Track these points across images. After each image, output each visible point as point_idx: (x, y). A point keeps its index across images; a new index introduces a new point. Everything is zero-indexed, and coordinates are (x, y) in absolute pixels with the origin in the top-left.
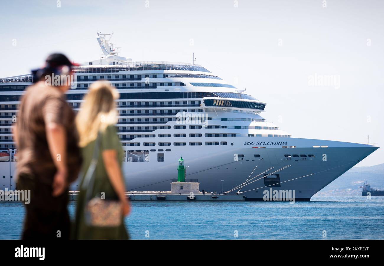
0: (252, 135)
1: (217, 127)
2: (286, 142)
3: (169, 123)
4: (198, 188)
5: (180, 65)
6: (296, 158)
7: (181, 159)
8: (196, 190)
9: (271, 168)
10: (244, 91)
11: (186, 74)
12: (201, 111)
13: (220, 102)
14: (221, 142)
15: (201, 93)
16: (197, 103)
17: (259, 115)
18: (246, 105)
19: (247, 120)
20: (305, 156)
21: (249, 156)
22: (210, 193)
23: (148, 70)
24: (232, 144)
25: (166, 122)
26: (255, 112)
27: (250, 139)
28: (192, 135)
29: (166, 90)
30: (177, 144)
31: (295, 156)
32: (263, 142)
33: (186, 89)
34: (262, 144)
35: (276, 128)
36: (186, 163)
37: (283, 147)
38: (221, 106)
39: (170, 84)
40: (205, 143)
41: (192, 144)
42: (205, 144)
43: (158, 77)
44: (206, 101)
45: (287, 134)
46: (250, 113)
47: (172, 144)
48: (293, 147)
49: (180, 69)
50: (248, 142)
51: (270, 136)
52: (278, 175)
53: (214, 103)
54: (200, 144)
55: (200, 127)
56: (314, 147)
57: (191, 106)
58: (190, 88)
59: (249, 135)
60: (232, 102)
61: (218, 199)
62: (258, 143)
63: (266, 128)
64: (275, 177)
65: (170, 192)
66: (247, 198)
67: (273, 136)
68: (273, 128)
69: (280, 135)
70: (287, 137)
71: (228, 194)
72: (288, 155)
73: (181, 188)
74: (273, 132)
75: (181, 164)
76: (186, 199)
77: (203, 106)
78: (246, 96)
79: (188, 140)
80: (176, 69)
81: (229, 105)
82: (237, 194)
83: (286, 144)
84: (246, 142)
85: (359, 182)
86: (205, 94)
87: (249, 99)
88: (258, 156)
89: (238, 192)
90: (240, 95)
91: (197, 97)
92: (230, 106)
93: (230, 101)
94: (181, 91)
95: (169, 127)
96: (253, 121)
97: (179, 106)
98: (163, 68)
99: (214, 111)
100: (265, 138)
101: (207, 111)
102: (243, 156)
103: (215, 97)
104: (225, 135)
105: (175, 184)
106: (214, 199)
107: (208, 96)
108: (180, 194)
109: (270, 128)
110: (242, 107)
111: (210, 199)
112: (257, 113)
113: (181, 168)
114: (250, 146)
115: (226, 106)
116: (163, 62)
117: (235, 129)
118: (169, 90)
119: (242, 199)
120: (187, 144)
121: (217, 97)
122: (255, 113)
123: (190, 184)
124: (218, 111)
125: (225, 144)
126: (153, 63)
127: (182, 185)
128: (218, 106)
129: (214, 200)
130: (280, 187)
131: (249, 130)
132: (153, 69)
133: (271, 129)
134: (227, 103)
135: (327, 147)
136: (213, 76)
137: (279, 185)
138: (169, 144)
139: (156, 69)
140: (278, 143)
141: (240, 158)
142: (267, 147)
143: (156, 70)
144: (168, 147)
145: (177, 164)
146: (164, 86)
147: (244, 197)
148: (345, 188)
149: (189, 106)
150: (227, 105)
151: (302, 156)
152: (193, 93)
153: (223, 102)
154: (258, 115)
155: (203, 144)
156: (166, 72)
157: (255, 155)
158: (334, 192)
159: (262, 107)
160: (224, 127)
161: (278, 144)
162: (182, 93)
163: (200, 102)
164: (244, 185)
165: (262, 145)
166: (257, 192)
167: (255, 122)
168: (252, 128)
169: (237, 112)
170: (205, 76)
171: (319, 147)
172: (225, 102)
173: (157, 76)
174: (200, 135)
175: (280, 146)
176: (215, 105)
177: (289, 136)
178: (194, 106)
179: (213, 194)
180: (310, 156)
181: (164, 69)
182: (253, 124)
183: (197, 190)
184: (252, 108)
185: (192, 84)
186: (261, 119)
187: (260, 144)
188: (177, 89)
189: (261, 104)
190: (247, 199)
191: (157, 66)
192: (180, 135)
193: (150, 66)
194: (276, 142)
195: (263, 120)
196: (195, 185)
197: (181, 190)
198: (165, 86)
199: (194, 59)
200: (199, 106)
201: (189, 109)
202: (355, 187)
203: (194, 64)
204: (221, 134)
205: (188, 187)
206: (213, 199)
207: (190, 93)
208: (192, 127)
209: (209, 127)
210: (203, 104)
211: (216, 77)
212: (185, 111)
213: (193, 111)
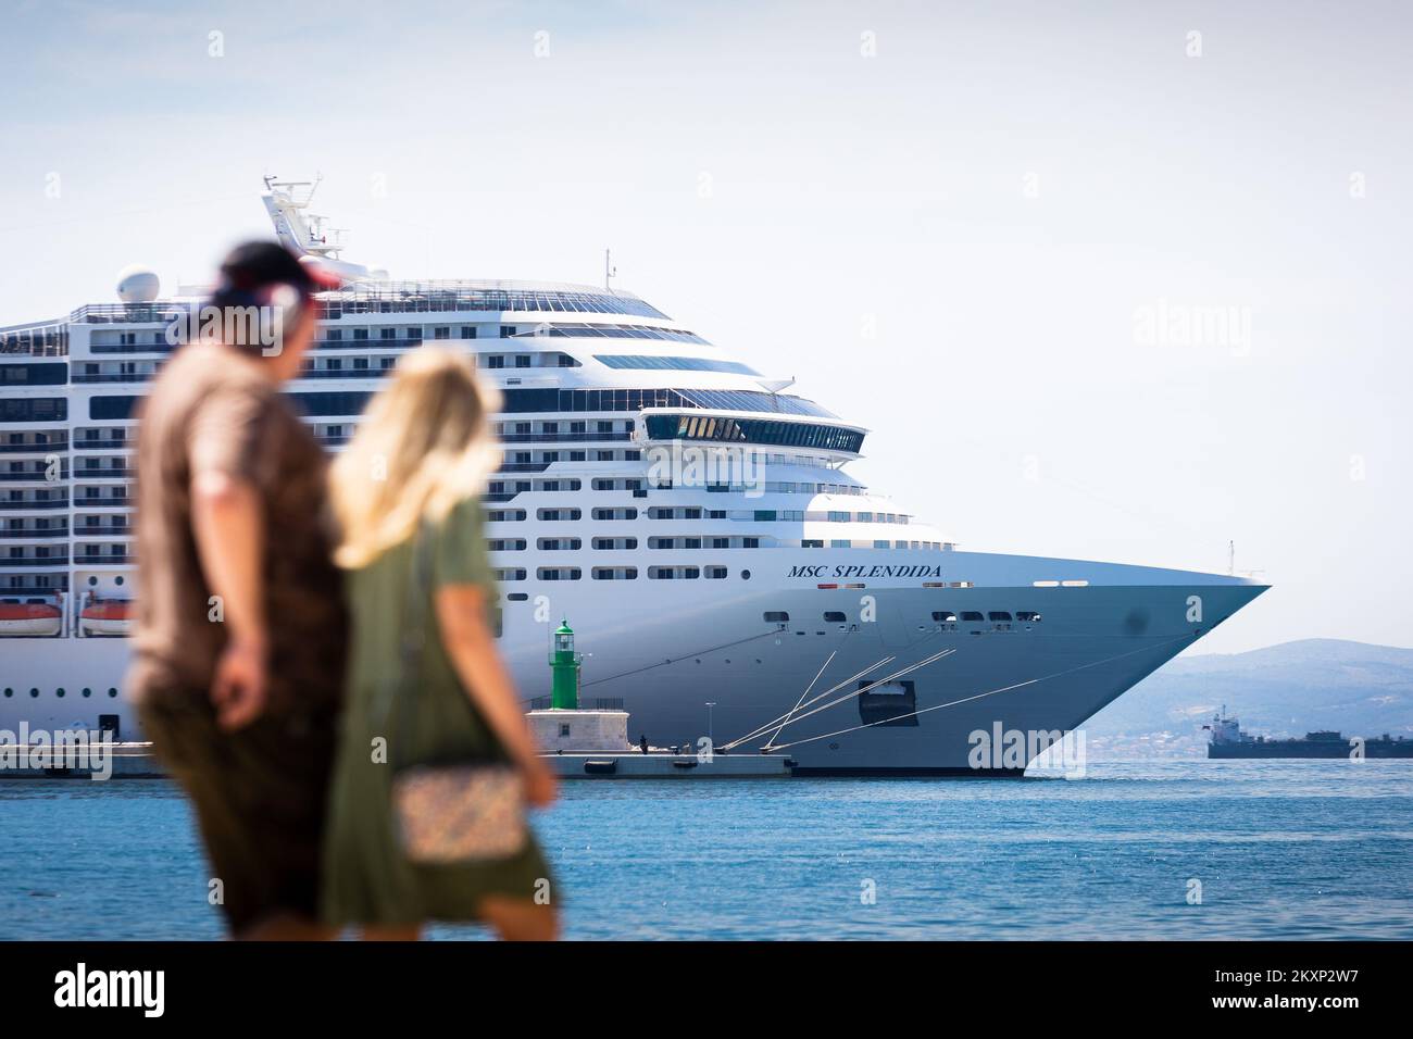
0: (818, 544)
1: (693, 513)
2: (939, 569)
3: (521, 501)
4: (624, 730)
5: (559, 294)
6: (974, 625)
7: (562, 628)
8: (616, 737)
9: (886, 660)
10: (787, 385)
11: (582, 324)
12: (633, 455)
13: (703, 423)
14: (707, 568)
15: (635, 393)
16: (619, 429)
17: (841, 469)
18: (801, 435)
19: (799, 488)
20: (1006, 616)
21: (807, 617)
22: (666, 750)
23: (445, 310)
24: (746, 574)
25: (509, 498)
26: (829, 460)
27: (811, 557)
28: (604, 544)
29: (509, 383)
30: (549, 574)
31: (969, 616)
32: (856, 568)
33: (579, 377)
34: (853, 574)
35: (903, 519)
36: (580, 643)
37: (926, 585)
38: (704, 438)
39: (523, 361)
40: (651, 569)
41: (604, 574)
42: (651, 576)
43: (481, 337)
44: (651, 422)
45: (942, 539)
46: (809, 464)
47: (531, 574)
48: (964, 585)
49: (558, 308)
50: (804, 568)
51: (881, 545)
52: (908, 685)
53: (682, 429)
54: (631, 574)
55: (631, 514)
56: (1037, 584)
57: (600, 438)
58: (594, 375)
59: (806, 544)
60: (744, 424)
61: (694, 771)
62: (837, 570)
63: (865, 517)
64: (900, 691)
66: (799, 766)
67: (893, 546)
68: (891, 518)
69: (915, 543)
70: (942, 549)
71: (732, 751)
72: (946, 615)
73: (565, 731)
74: (891, 533)
75: (565, 645)
76: (583, 772)
77: (641, 439)
78: (794, 404)
79: (588, 558)
80: (546, 308)
81: (736, 434)
82: (765, 752)
83: (938, 575)
84: (795, 568)
85: (1202, 710)
86: (650, 397)
87: (806, 413)
88: (837, 617)
89: (768, 746)
90: (774, 401)
91: (621, 407)
92: (738, 440)
93: (738, 421)
94: (563, 386)
95: (521, 515)
96: (820, 491)
97: (556, 439)
98: (497, 302)
100: (862, 551)
102: (784, 616)
103: (685, 406)
104: (721, 543)
105: (541, 718)
106: (682, 769)
107: (661, 405)
108: (560, 752)
109: (881, 518)
110: (781, 443)
111: (666, 771)
112: (836, 465)
113: (565, 662)
114: (811, 583)
115: (722, 439)
116: (499, 283)
117: (756, 520)
118: (519, 383)
119: (781, 769)
120: (586, 574)
121: (693, 406)
122: (829, 465)
123: (594, 718)
125: (720, 573)
126: (465, 285)
127: (567, 721)
128: (695, 438)
129: (685, 773)
130: (916, 728)
131: (806, 524)
132: (462, 307)
133: (884, 522)
134: (729, 429)
135: (1084, 583)
136: (679, 332)
137: (913, 722)
138: (521, 575)
139: (472, 306)
140: (910, 572)
141: (774, 626)
142: (872, 583)
143: (475, 309)
144: (517, 587)
145: (551, 646)
146: (502, 367)
147: (787, 763)
148: (1150, 732)
149: (591, 438)
150: (727, 435)
151: (993, 616)
152: (607, 394)
153: (713, 424)
154: (837, 472)
155: (642, 573)
156: (508, 317)
157: (827, 614)
159: (852, 441)
160: (715, 515)
161: (911, 575)
162: (567, 394)
163: (630, 425)
164: (788, 719)
165: (853, 579)
166: (834, 746)
167: (829, 495)
168: (816, 517)
170: (648, 333)
171: (1056, 584)
172: (721, 425)
173: (478, 333)
174: (631, 544)
175: (916, 582)
176: (685, 437)
177: (948, 545)
178: (610, 438)
179: (676, 753)
180: (1025, 616)
181: (502, 308)
182: (820, 503)
183: (621, 737)
184: (815, 446)
185: (603, 359)
186: (849, 484)
187: (846, 575)
188: (550, 378)
189: (848, 432)
190: (800, 772)
191: (478, 296)
192: (561, 544)
193: (453, 295)
194: (903, 568)
195: (856, 489)
196: (612, 720)
197: (564, 740)
198: (508, 366)
199: (611, 271)
200: (626, 437)
201: (590, 450)
202: (1184, 728)
203: (609, 289)
204: (706, 538)
205: (587, 727)
206: (677, 772)
207: (594, 393)
208: (603, 514)
209: (665, 514)
210: (641, 431)
211: (688, 335)
212: (577, 456)
213: (606, 456)
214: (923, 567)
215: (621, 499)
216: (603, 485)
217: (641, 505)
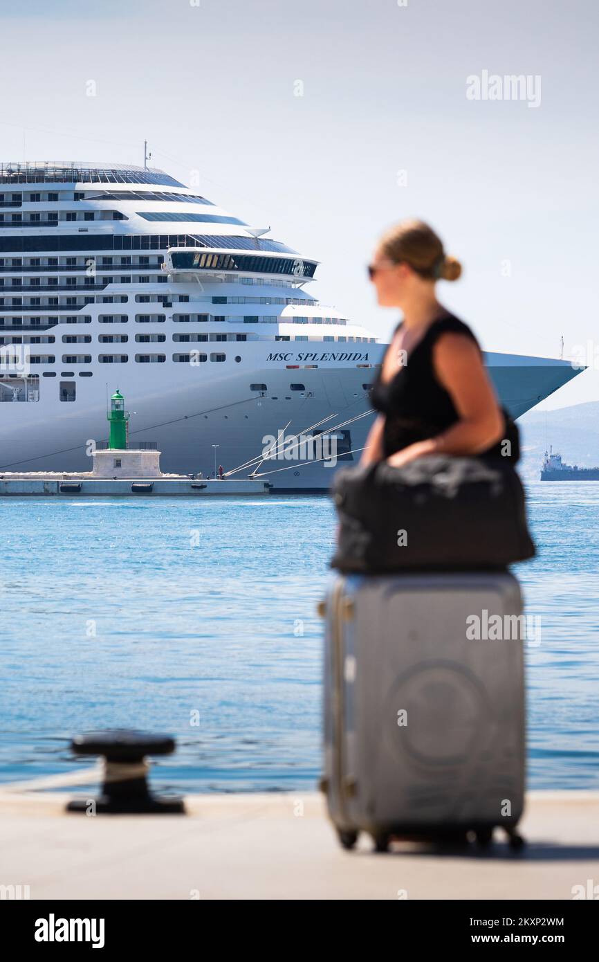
0: (287, 338)
1: (202, 318)
2: (367, 355)
3: (88, 310)
4: (157, 464)
5: (113, 171)
7: (116, 395)
8: (152, 468)
9: (332, 416)
10: (265, 232)
11: (129, 192)
12: (163, 279)
13: (210, 258)
14: (212, 355)
15: (164, 238)
16: (153, 261)
17: (301, 288)
18: (275, 266)
19: (273, 301)
21: (281, 387)
22: (185, 476)
23: (37, 182)
24: (238, 359)
25: (80, 308)
26: (293, 282)
27: (281, 347)
28: (143, 339)
29: (80, 231)
30: (106, 359)
32: (312, 355)
33: (127, 227)
34: (309, 359)
35: (343, 322)
36: (128, 405)
37: (359, 366)
38: (211, 268)
39: (89, 216)
40: (174, 355)
41: (143, 359)
42: (174, 360)
43: (61, 200)
44: (175, 257)
45: (369, 336)
46: (280, 285)
47: (95, 358)
49: (113, 181)
50: (277, 355)
51: (328, 339)
52: (346, 433)
53: (196, 262)
54: (162, 359)
55: (161, 319)
57: (141, 268)
58: (138, 226)
59: (278, 338)
60: (238, 258)
61: (205, 490)
62: (299, 356)
63: (317, 320)
64: (341, 437)
65: (91, 474)
66: (274, 487)
67: (336, 340)
68: (335, 321)
69: (351, 338)
70: (369, 342)
71: (229, 477)
73: (118, 464)
74: (335, 331)
75: (117, 406)
76: (131, 492)
77: (168, 268)
78: (269, 244)
79: (133, 348)
80: (104, 180)
81: (231, 265)
82: (251, 478)
83: (367, 359)
84: (271, 354)
86: (174, 240)
87: (278, 251)
88: (299, 387)
89: (253, 474)
90: (256, 243)
91: (155, 247)
92: (233, 269)
93: (232, 256)
94: (116, 233)
95: (88, 319)
96: (287, 304)
97: (111, 268)
98: (72, 176)
99: (194, 280)
100: (315, 343)
101: (177, 279)
102: (264, 387)
103: (197, 246)
104: (221, 338)
105: (102, 455)
106: (196, 489)
107: (182, 245)
108: (115, 478)
109: (328, 321)
110: (261, 271)
111: (186, 490)
112: (297, 285)
113: (118, 417)
114: (282, 365)
115: (222, 268)
116: (73, 164)
117: (245, 322)
118: (87, 231)
119: (262, 489)
120: (131, 358)
121: (203, 246)
122: (293, 286)
123: (138, 455)
124: (205, 280)
125: (221, 358)
126: (50, 165)
127: (120, 458)
128: (204, 267)
129: (198, 492)
130: (351, 462)
131: (281, 325)
132: (49, 180)
133: (330, 323)
134: (226, 262)
136: (193, 196)
137: (350, 458)
138: (88, 359)
139: (55, 179)
140: (348, 357)
141: (257, 393)
142: (322, 365)
143: (57, 182)
144: (85, 367)
145: (106, 408)
146: (75, 220)
147: (266, 485)
149: (134, 268)
150: (225, 266)
152: (145, 238)
153: (216, 258)
154: (298, 290)
155: (169, 358)
156: (80, 186)
157: (292, 385)
159: (310, 269)
160: (218, 319)
161: (348, 359)
162: (118, 238)
163: (161, 259)
165: (309, 362)
166: (297, 474)
167: (293, 306)
168: (286, 320)
169: (248, 282)
170: (173, 197)
172: (222, 259)
173: (59, 197)
174: (162, 338)
175: (352, 364)
176: (198, 267)
177: (373, 340)
178: (147, 267)
179: (193, 479)
181: (76, 181)
182: (290, 311)
183: (155, 468)
184: (284, 273)
185: (141, 215)
186: (307, 298)
187: (305, 359)
188: (107, 228)
189: (306, 263)
190: (274, 491)
191: (59, 173)
192: (114, 339)
193: (42, 171)
194: (343, 354)
195: (311, 302)
196: (149, 457)
197: (118, 470)
198: (79, 220)
199: (148, 156)
200: (158, 267)
201: (134, 276)
203: (146, 168)
204: (212, 334)
205: (133, 461)
206: (193, 491)
207: (137, 238)
208: (143, 319)
209: (184, 318)
210: (168, 263)
211: (199, 199)
212: (126, 280)
213: (144, 279)
214: (357, 354)
215: (155, 308)
216: (143, 299)
217: (168, 312)
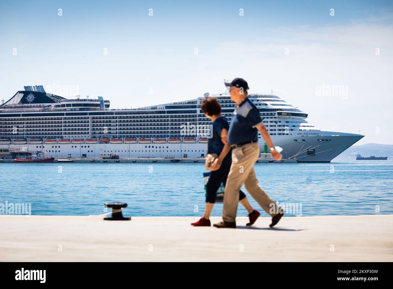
0: (301, 130)
1: (284, 126)
5: (265, 95)
6: (323, 141)
9: (311, 146)
10: (297, 108)
11: (268, 100)
12: (275, 118)
13: (285, 113)
14: (286, 134)
15: (276, 109)
16: (273, 114)
18: (299, 115)
19: (299, 122)
20: (328, 140)
21: (300, 140)
24: (291, 134)
26: (303, 118)
27: (300, 132)
28: (271, 130)
31: (322, 140)
33: (268, 107)
34: (306, 134)
35: (313, 127)
37: (317, 136)
38: (285, 115)
39: (260, 105)
44: (278, 113)
45: (319, 129)
46: (300, 119)
48: (322, 136)
49: (265, 97)
51: (310, 130)
52: (314, 150)
53: (282, 114)
54: (275, 134)
55: (275, 126)
56: (332, 136)
58: (270, 107)
59: (300, 130)
60: (291, 113)
61: (284, 162)
62: (304, 134)
63: (308, 126)
64: (313, 151)
65: (260, 158)
67: (312, 130)
68: (312, 126)
69: (315, 130)
71: (289, 159)
72: (319, 140)
73: (266, 156)
76: (268, 162)
77: (276, 115)
78: (298, 110)
80: (263, 97)
83: (318, 134)
84: (298, 133)
85: (355, 153)
86: (278, 110)
87: (300, 112)
88: (304, 140)
89: (294, 158)
90: (295, 110)
91: (274, 111)
92: (290, 115)
93: (290, 113)
94: (265, 108)
97: (265, 115)
99: (282, 118)
100: (308, 131)
101: (278, 118)
102: (297, 140)
103: (283, 111)
105: (263, 154)
108: (265, 159)
109: (310, 126)
110: (296, 116)
113: (266, 147)
114: (300, 135)
115: (288, 115)
116: (257, 94)
117: (293, 127)
119: (296, 161)
124: (284, 118)
125: (288, 134)
126: (252, 94)
128: (284, 115)
132: (252, 97)
135: (339, 135)
137: (315, 155)
139: (253, 97)
141: (295, 141)
142: (309, 136)
147: (297, 161)
148: (348, 156)
149: (269, 115)
151: (326, 140)
152: (272, 109)
154: (304, 120)
155: (277, 134)
156: (258, 98)
158: (342, 158)
159: (306, 116)
160: (287, 126)
162: (266, 109)
163: (275, 114)
164: (297, 154)
165: (306, 135)
166: (304, 158)
168: (301, 126)
169: (293, 118)
170: (277, 101)
171: (335, 136)
172: (288, 113)
174: (275, 130)
175: (315, 135)
176: (283, 115)
177: (320, 130)
178: (272, 115)
180: (330, 140)
181: (257, 97)
182: (302, 124)
184: (301, 116)
185: (271, 104)
188: (264, 107)
189: (306, 114)
190: (299, 162)
194: (313, 133)
195: (307, 122)
197: (266, 157)
198: (258, 105)
199: (272, 92)
200: (274, 115)
202: (353, 156)
203: (272, 95)
204: (286, 129)
205: (269, 156)
206: (282, 162)
207: (270, 109)
208: (271, 126)
209: (280, 126)
210: (276, 114)
211: (283, 101)
212: (268, 118)
213: (272, 118)
214: (316, 133)
215: (274, 124)
216: (271, 122)
217: (276, 125)
